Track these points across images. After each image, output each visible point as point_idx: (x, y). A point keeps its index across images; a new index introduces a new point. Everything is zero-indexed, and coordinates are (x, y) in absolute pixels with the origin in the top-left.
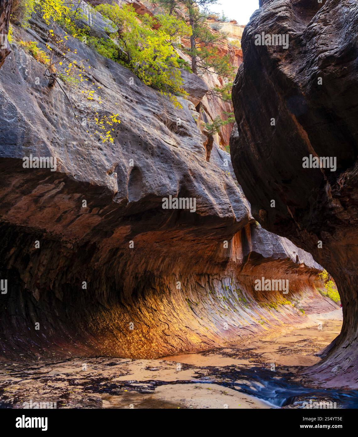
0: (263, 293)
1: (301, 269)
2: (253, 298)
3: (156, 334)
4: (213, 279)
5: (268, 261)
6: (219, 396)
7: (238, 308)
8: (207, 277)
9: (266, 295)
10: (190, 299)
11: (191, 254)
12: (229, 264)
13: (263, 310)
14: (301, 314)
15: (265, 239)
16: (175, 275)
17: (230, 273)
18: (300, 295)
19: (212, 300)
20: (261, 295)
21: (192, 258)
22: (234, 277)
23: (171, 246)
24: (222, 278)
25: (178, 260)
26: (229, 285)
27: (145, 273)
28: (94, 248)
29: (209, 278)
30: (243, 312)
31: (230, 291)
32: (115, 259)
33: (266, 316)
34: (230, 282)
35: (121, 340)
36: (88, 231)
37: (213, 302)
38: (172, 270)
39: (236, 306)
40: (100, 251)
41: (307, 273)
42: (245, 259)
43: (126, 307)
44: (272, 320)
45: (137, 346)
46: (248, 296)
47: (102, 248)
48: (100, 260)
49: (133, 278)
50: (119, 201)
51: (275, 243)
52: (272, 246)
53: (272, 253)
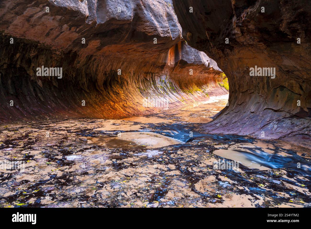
1: (210, 71)
2: (179, 87)
3: (119, 106)
4: (155, 76)
5: (190, 66)
6: (153, 138)
7: (169, 93)
8: (151, 75)
9: (187, 85)
10: (140, 87)
11: (142, 60)
12: (165, 67)
13: (184, 94)
14: (206, 96)
15: (190, 52)
16: (131, 73)
17: (166, 72)
18: (207, 86)
19: (154, 88)
20: (184, 85)
21: (141, 62)
22: (168, 75)
23: (128, 54)
24: (161, 75)
25: (132, 64)
26: (164, 79)
27: (111, 72)
28: (75, 55)
29: (152, 75)
30: (172, 95)
31: (165, 83)
32: (91, 62)
33: (185, 97)
34: (166, 78)
35: (98, 110)
36: (70, 43)
38: (129, 70)
39: (168, 91)
40: (80, 57)
41: (214, 73)
42: (176, 64)
43: (100, 92)
44: (189, 99)
45: (107, 113)
46: (176, 86)
47: (81, 55)
48: (80, 63)
49: (103, 74)
50: (90, 23)
51: (196, 55)
52: (194, 57)
53: (193, 60)
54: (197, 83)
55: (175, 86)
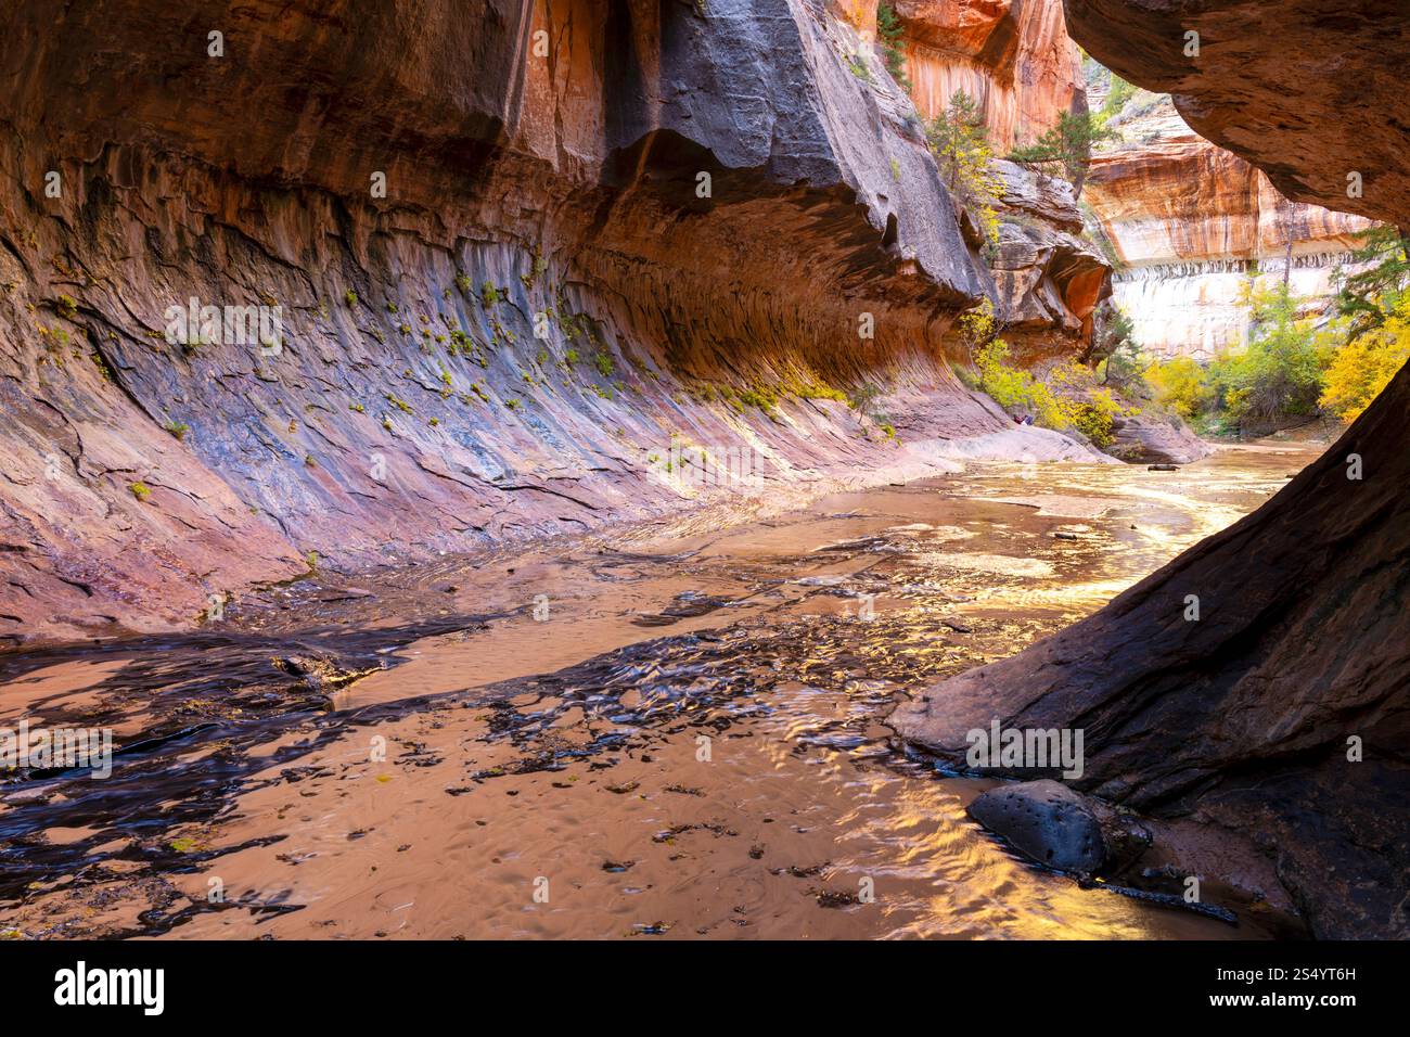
0: (719, 348)
1: (902, 284)
2: (664, 362)
5: (746, 194)
7: (544, 394)
8: (323, 211)
9: (732, 354)
14: (879, 434)
15: (737, 79)
17: (522, 225)
18: (888, 378)
20: (709, 353)
22: (547, 249)
24: (460, 240)
26: (508, 284)
31: (516, 312)
34: (525, 273)
37: (359, 353)
39: (533, 383)
41: (924, 304)
42: (620, 163)
46: (636, 350)
51: (787, 109)
52: (771, 120)
53: (766, 149)
54: (823, 357)
55: (625, 349)
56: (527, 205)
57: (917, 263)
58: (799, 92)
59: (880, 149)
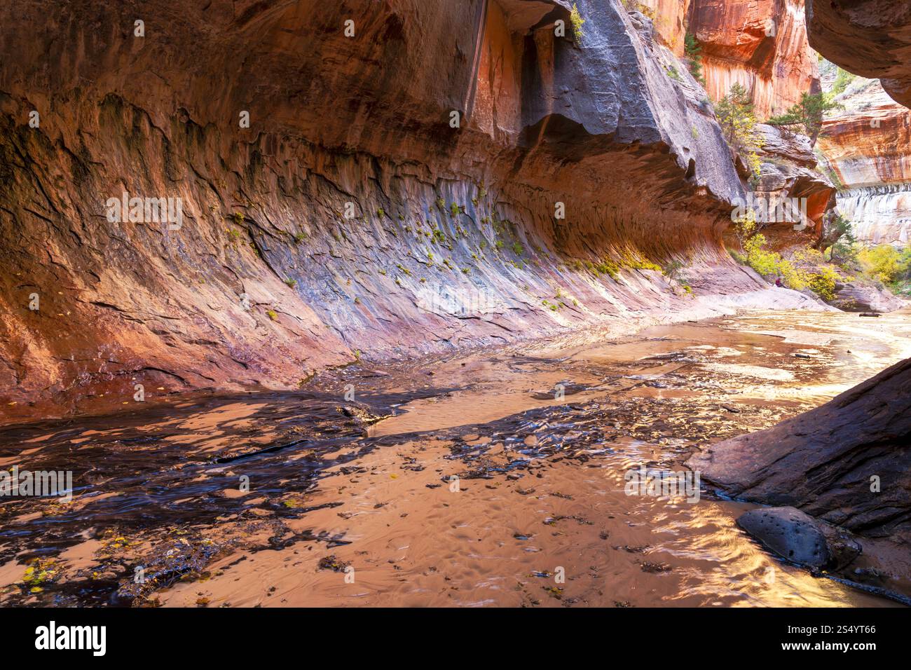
0: (585, 239)
1: (697, 201)
2: (552, 247)
5: (602, 149)
9: (592, 243)
12: (464, 138)
14: (681, 291)
15: (599, 83)
17: (472, 170)
18: (688, 257)
20: (579, 242)
22: (487, 184)
24: (439, 179)
26: (465, 204)
33: (577, 290)
34: (474, 198)
37: (384, 242)
39: (480, 259)
41: (711, 213)
42: (529, 134)
44: (592, 302)
46: (536, 240)
51: (628, 99)
52: (619, 106)
53: (615, 123)
54: (647, 245)
55: (530, 240)
56: (476, 159)
57: (707, 188)
58: (636, 89)
59: (685, 121)
